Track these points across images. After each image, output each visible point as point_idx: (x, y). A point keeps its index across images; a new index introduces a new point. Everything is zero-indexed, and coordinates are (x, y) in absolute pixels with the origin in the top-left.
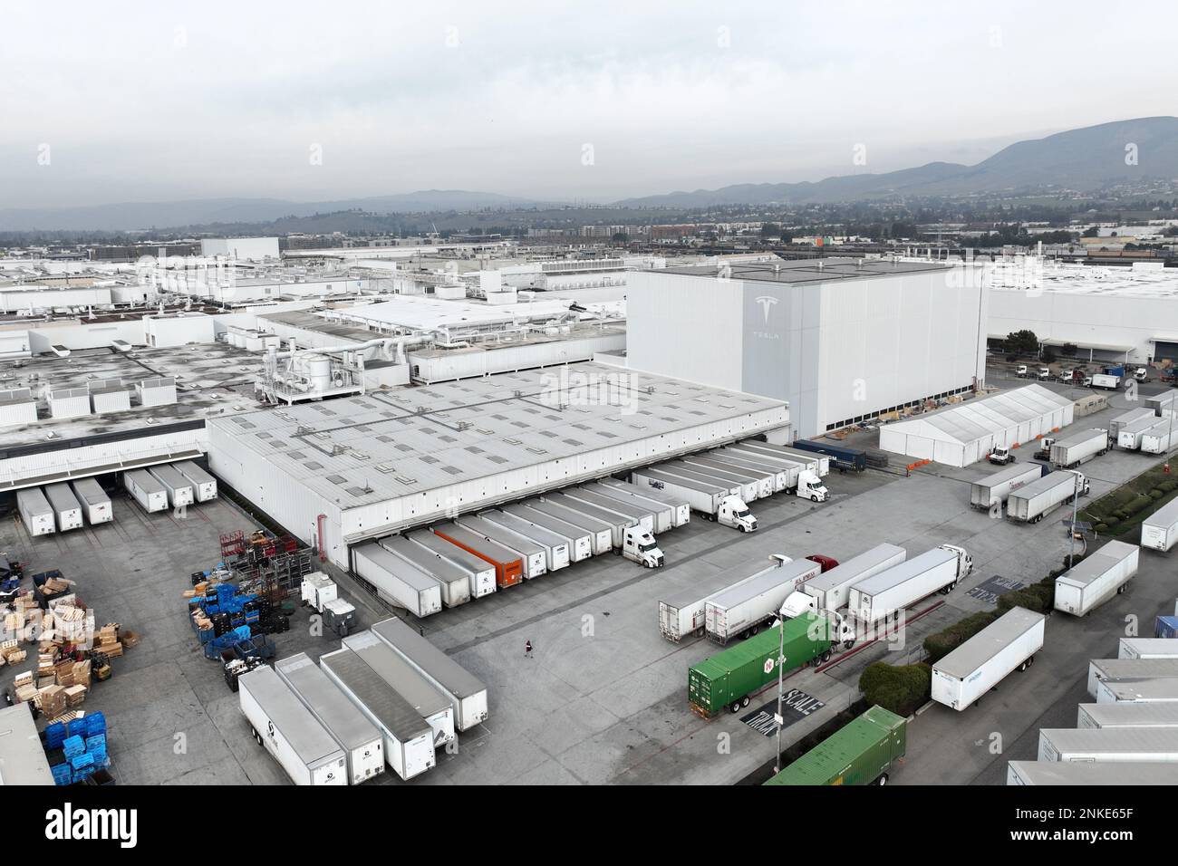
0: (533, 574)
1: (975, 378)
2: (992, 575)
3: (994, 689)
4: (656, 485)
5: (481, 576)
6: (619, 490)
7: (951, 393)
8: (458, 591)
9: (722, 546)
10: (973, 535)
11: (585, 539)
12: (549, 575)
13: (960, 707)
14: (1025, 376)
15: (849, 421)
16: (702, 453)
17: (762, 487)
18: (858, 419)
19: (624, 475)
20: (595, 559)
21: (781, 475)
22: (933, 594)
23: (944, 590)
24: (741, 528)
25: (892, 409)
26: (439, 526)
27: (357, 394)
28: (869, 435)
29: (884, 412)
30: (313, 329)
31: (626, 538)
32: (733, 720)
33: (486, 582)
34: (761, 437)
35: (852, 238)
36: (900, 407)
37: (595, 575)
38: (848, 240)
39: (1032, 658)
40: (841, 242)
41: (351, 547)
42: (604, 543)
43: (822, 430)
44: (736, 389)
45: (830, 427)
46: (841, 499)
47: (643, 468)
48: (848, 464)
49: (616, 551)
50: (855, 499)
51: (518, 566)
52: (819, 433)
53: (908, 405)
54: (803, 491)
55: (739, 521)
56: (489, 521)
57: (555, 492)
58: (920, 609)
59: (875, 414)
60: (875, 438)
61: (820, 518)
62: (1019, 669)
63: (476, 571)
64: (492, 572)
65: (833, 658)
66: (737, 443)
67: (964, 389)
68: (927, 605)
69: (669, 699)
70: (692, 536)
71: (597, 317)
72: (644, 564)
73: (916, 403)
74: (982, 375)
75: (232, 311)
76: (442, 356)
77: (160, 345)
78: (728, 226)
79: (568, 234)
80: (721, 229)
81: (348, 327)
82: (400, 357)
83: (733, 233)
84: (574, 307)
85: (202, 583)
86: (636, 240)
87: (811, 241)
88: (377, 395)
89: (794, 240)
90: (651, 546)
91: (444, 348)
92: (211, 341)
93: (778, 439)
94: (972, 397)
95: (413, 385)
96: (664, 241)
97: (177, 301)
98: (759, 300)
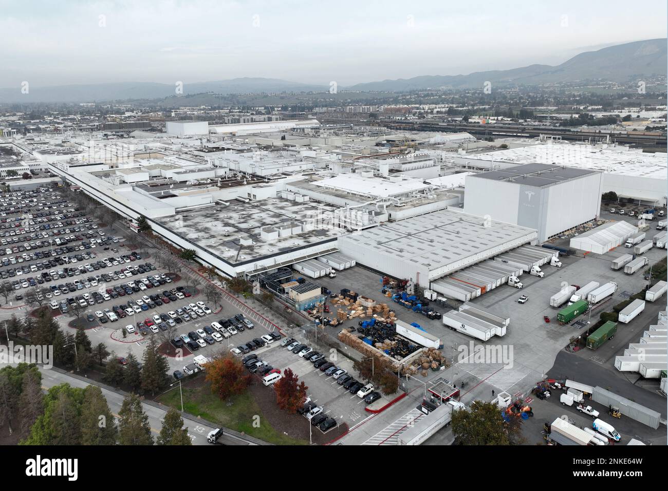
0: (488, 290)
1: (596, 215)
2: (623, 291)
4: (505, 262)
5: (478, 291)
6: (493, 263)
7: (588, 222)
8: (474, 294)
9: (536, 282)
10: (614, 278)
12: (491, 290)
13: (627, 323)
14: (614, 213)
15: (555, 235)
16: (513, 250)
17: (541, 262)
18: (558, 234)
19: (492, 258)
20: (501, 286)
21: (546, 258)
22: (609, 296)
23: (611, 295)
24: (539, 276)
25: (568, 230)
26: (450, 275)
27: (377, 226)
28: (563, 241)
29: (566, 231)
31: (510, 280)
32: (569, 326)
33: (479, 293)
34: (529, 243)
35: (500, 118)
36: (571, 229)
37: (503, 291)
38: (497, 119)
39: (642, 311)
40: (495, 122)
41: (430, 282)
42: (503, 281)
43: (546, 239)
44: (516, 225)
45: (549, 238)
46: (565, 267)
47: (498, 256)
48: (563, 253)
49: (506, 283)
50: (570, 266)
51: (485, 288)
53: (573, 228)
54: (553, 263)
55: (539, 274)
56: (462, 273)
57: (476, 264)
58: (606, 300)
59: (563, 232)
61: (561, 272)
62: (639, 314)
63: (477, 289)
64: (480, 290)
65: (587, 312)
66: (522, 246)
67: (592, 220)
70: (525, 279)
71: (438, 188)
72: (517, 287)
73: (576, 227)
74: (598, 214)
75: (271, 181)
76: (400, 210)
77: (258, 199)
78: (426, 107)
79: (338, 110)
80: (424, 109)
81: (339, 193)
82: (385, 210)
83: (432, 113)
84: (425, 183)
85: (387, 293)
86: (381, 117)
87: (479, 121)
88: (383, 226)
89: (470, 120)
90: (519, 282)
91: (397, 206)
92: (275, 196)
93: (533, 244)
94: (596, 223)
95: (390, 221)
96: (397, 118)
97: (240, 175)
98: (527, 193)
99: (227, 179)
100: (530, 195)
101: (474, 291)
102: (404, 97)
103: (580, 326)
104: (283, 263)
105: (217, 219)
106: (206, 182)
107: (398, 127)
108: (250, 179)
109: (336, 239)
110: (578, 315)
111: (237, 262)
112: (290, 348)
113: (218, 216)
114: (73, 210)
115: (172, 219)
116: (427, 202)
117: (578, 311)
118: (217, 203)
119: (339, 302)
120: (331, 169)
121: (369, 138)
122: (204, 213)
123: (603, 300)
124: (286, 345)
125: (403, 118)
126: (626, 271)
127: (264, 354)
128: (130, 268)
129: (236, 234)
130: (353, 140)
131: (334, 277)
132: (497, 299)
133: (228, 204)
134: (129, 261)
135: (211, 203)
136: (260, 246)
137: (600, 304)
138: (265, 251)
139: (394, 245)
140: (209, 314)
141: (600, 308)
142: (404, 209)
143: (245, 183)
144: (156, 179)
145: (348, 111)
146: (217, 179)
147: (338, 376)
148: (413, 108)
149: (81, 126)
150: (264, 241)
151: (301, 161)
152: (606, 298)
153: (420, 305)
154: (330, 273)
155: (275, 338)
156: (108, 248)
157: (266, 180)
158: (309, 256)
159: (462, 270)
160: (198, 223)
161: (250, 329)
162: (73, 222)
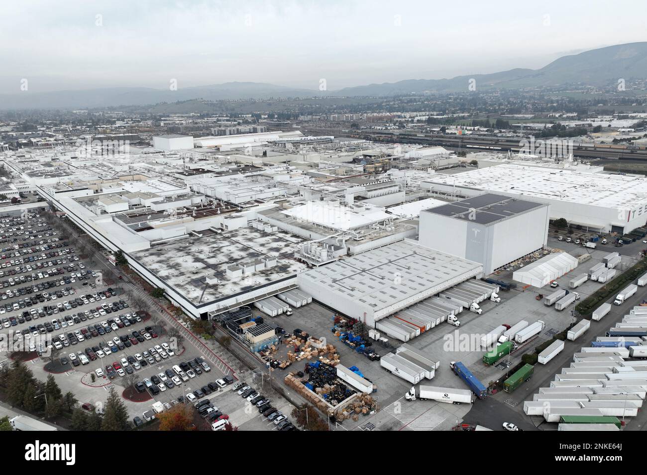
0: (428, 329)
1: (543, 245)
2: (551, 328)
3: (552, 359)
4: (448, 298)
5: (417, 331)
6: (437, 300)
7: (535, 251)
8: (413, 335)
9: (474, 319)
10: (545, 315)
11: (439, 319)
12: (431, 329)
13: (544, 364)
14: (562, 240)
15: (501, 267)
16: (458, 285)
17: (481, 299)
18: (504, 266)
19: (437, 295)
20: (441, 324)
21: (486, 294)
22: (536, 334)
23: (538, 333)
24: (478, 313)
25: (515, 261)
26: (395, 314)
27: (335, 261)
28: (508, 273)
29: (512, 262)
30: (291, 224)
31: (449, 318)
32: (493, 367)
33: (418, 332)
34: (474, 278)
35: (476, 128)
36: (517, 260)
37: (442, 329)
38: (474, 129)
39: (561, 352)
40: (471, 132)
41: (376, 322)
42: (443, 319)
43: (492, 271)
44: (463, 258)
45: (495, 270)
46: (505, 301)
47: (443, 292)
48: (505, 288)
49: (446, 321)
50: (508, 301)
51: (424, 328)
52: (492, 273)
53: (520, 258)
54: (492, 299)
55: (477, 311)
56: (407, 312)
57: (421, 302)
58: (532, 339)
59: (509, 263)
60: (511, 275)
61: (499, 309)
62: (558, 354)
63: (416, 330)
64: (420, 330)
65: (513, 352)
66: (467, 280)
67: (539, 249)
68: (534, 337)
69: (477, 362)
70: (464, 315)
71: (398, 217)
72: (455, 325)
73: (523, 257)
74: (546, 243)
75: (244, 209)
76: (358, 244)
77: (230, 229)
78: (408, 115)
79: (322, 118)
80: (405, 117)
81: (305, 224)
82: (344, 245)
83: (412, 122)
84: (387, 212)
85: (336, 332)
86: (363, 127)
87: (456, 132)
88: (341, 261)
89: (447, 131)
90: (457, 321)
91: (356, 240)
92: (247, 226)
93: (478, 277)
94: (542, 253)
95: (349, 255)
96: (378, 128)
97: (215, 202)
98: (473, 230)
99: (202, 208)
100: (476, 232)
101: (413, 331)
102: (388, 103)
103: (503, 367)
104: (244, 302)
105: (188, 254)
106: (182, 211)
107: (377, 139)
108: (224, 208)
109: (295, 276)
110: (502, 356)
111: (201, 304)
112: (240, 392)
113: (190, 249)
114: (57, 240)
115: (147, 253)
116: (385, 234)
117: (503, 353)
118: (191, 235)
119: (291, 342)
120: (302, 195)
121: (346, 154)
122: (177, 246)
123: (530, 338)
124: (237, 390)
125: (384, 128)
126: (556, 307)
127: (216, 399)
128: (105, 306)
129: (204, 271)
130: (331, 157)
131: (290, 315)
132: (435, 338)
133: (201, 235)
134: (105, 298)
135: (185, 235)
136: (223, 285)
137: (526, 343)
138: (227, 290)
139: (348, 282)
140: (172, 356)
141: (525, 347)
142: (362, 243)
143: (219, 212)
144: (136, 208)
145: (332, 120)
146: (192, 208)
147: (278, 422)
148: (394, 116)
149: (72, 139)
150: (228, 279)
151: (275, 187)
152: (533, 336)
153: (363, 346)
154: (287, 312)
155: (227, 382)
156: (87, 284)
157: (239, 209)
158: (269, 294)
159: (407, 308)
160: (171, 258)
161: (207, 372)
162: (56, 254)
